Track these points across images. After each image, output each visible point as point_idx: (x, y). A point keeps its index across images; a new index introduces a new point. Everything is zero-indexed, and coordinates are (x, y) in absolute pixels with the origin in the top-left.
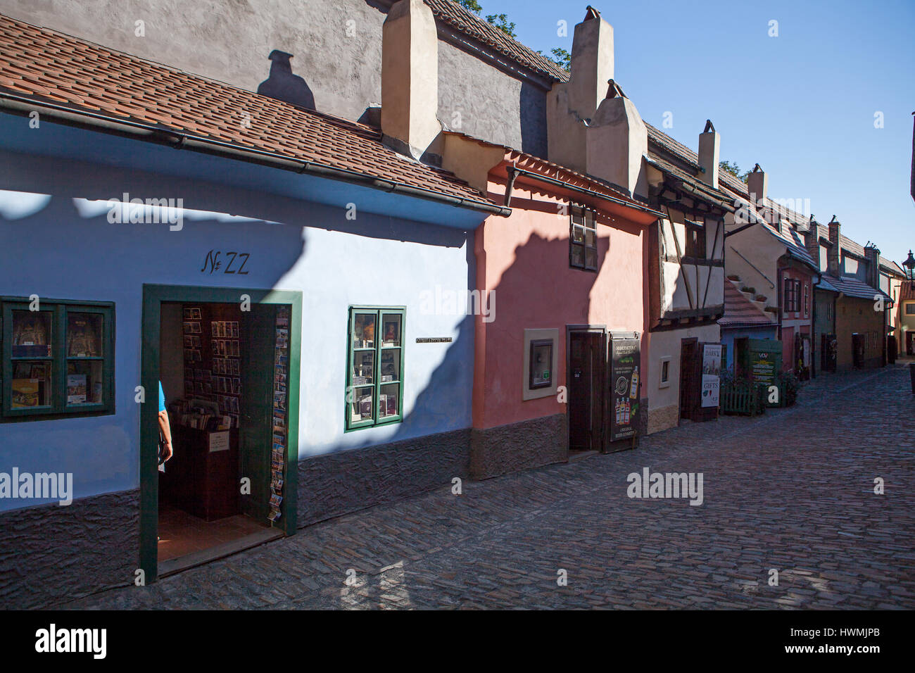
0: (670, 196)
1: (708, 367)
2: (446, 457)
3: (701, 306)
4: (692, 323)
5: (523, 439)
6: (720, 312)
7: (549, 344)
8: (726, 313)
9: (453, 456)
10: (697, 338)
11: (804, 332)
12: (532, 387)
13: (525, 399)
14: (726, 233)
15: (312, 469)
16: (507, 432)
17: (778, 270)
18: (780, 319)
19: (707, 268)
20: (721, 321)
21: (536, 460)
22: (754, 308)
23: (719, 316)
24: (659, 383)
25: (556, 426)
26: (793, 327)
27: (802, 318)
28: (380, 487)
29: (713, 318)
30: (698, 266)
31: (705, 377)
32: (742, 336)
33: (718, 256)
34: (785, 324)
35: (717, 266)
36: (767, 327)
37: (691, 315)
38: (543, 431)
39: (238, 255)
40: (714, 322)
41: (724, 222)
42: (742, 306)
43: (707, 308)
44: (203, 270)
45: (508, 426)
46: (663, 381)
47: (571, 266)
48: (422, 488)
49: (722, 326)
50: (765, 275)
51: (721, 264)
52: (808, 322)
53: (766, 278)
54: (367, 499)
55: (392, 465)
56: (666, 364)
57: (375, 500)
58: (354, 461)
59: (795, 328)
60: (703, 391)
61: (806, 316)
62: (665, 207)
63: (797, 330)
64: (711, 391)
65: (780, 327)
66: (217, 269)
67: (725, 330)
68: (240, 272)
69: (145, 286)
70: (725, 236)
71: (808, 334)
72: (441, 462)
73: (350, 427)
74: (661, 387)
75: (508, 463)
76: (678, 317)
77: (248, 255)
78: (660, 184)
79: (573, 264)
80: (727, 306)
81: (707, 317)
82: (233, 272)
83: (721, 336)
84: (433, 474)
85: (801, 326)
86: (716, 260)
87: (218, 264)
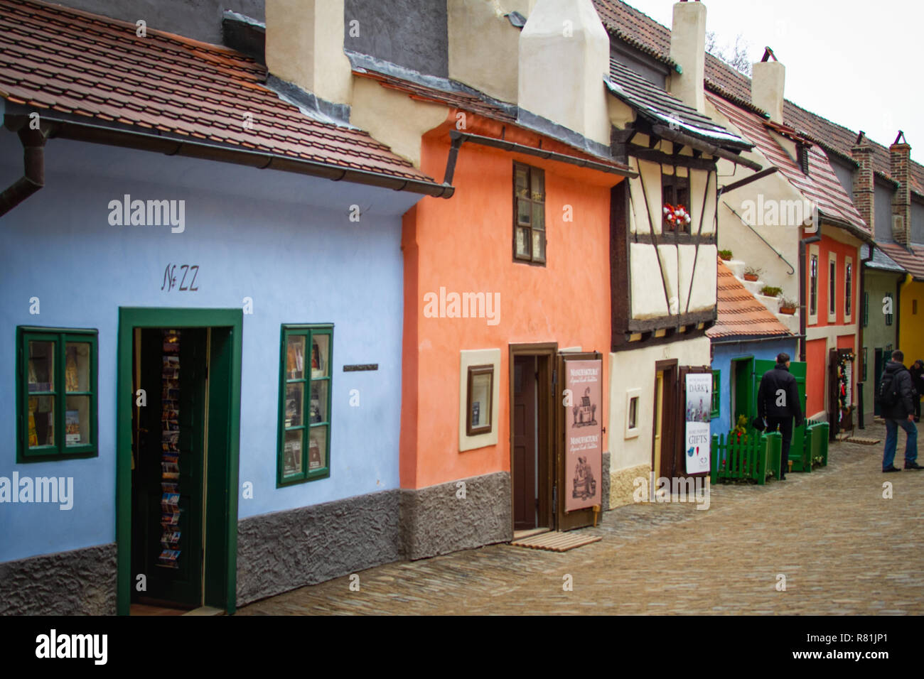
0: (641, 140)
1: (693, 410)
2: (372, 528)
3: (683, 310)
4: (671, 335)
5: (459, 506)
6: (710, 317)
7: (488, 371)
8: (720, 317)
9: (379, 526)
10: (676, 360)
11: (844, 347)
12: (470, 433)
13: (462, 449)
14: (719, 187)
15: (250, 532)
16: (441, 495)
17: (801, 244)
18: (803, 324)
19: (693, 247)
20: (712, 331)
21: (474, 536)
22: (761, 308)
23: (709, 324)
24: (625, 430)
25: (497, 490)
26: (825, 339)
27: (840, 321)
28: (309, 562)
29: (701, 326)
30: (679, 246)
31: (690, 426)
32: (743, 356)
33: (708, 229)
34: (811, 334)
35: (706, 243)
36: (782, 340)
37: (671, 325)
38: (482, 495)
39: (190, 267)
40: (701, 333)
41: (716, 171)
42: (743, 304)
43: (692, 313)
44: (162, 288)
45: (443, 487)
46: (631, 427)
47: (516, 259)
48: (349, 568)
49: (713, 339)
50: (779, 251)
51: (712, 239)
52: (853, 329)
53: (780, 256)
54: (296, 578)
55: (321, 534)
56: (634, 401)
57: (303, 578)
58: (286, 525)
59: (829, 341)
60: (688, 448)
61: (847, 319)
62: (635, 159)
63: (832, 344)
64: (698, 449)
65: (803, 339)
66: (173, 285)
67: (719, 345)
68: (192, 290)
69: (121, 309)
70: (718, 192)
71: (850, 350)
72: (368, 533)
73: (282, 481)
74: (627, 437)
75: (443, 539)
76: (651, 328)
77: (197, 267)
78: (628, 125)
79: (517, 256)
80: (721, 306)
81: (690, 327)
82: (185, 289)
83: (712, 356)
84: (360, 549)
85: (838, 337)
86: (705, 235)
87: (174, 280)
